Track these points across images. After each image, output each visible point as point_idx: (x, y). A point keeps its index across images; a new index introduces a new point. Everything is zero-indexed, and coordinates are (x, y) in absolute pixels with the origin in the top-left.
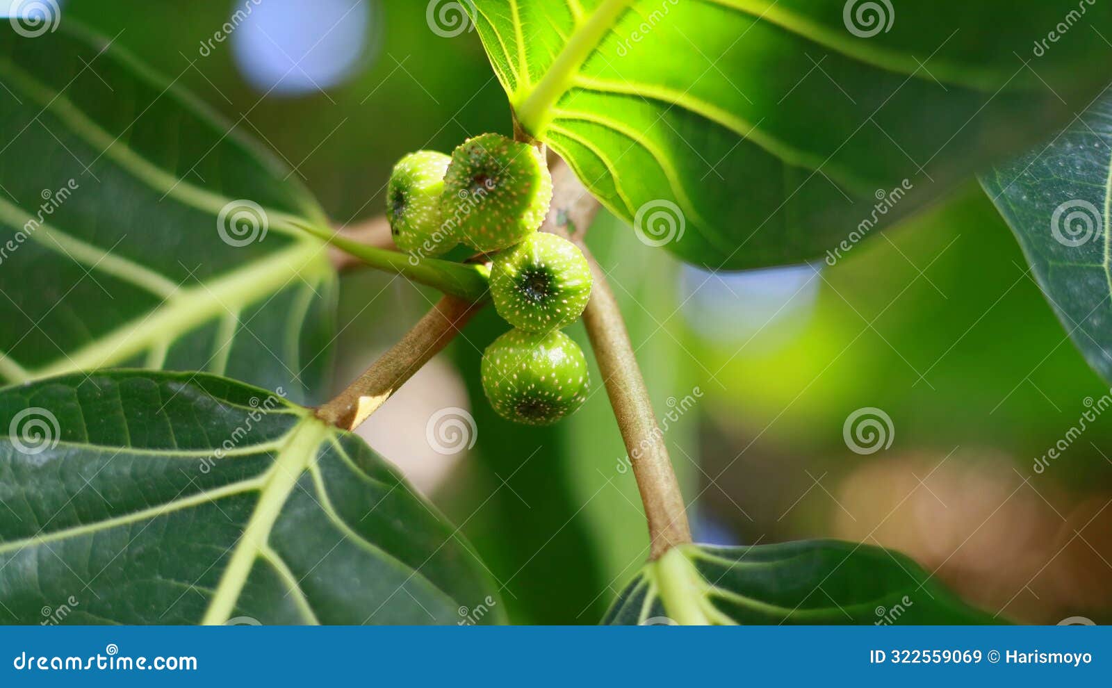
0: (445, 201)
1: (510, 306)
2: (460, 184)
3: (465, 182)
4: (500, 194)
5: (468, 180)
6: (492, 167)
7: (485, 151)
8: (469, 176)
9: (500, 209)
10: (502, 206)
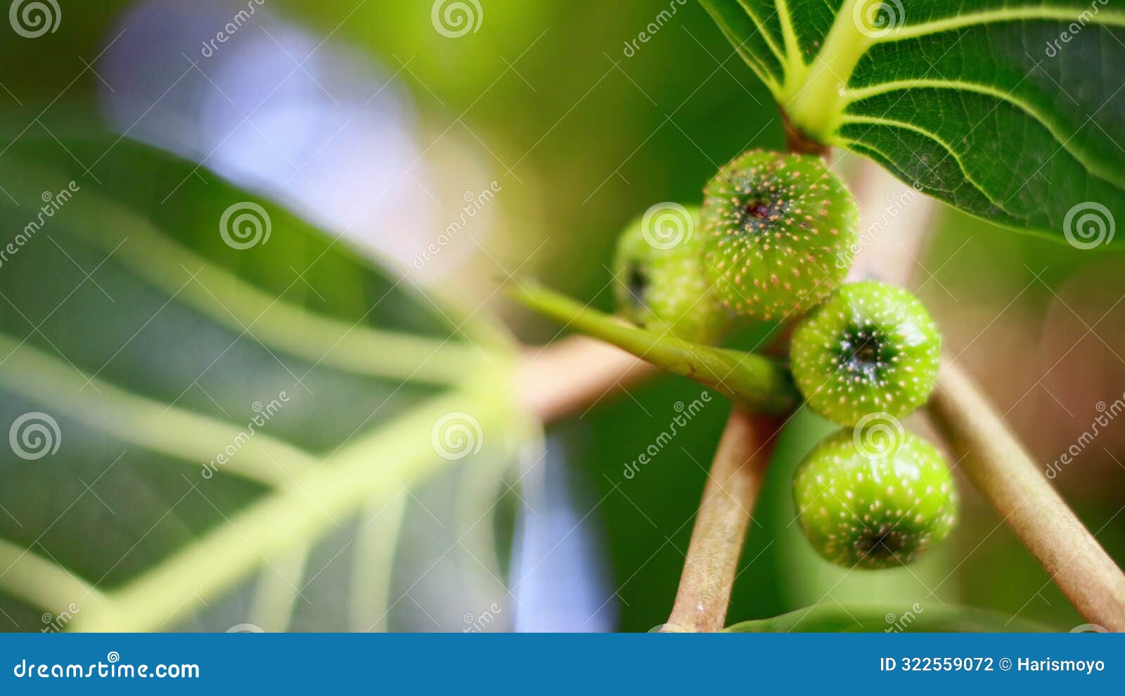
0: (709, 254)
1: (830, 391)
2: (727, 223)
3: (735, 218)
4: (788, 222)
5: (738, 215)
6: (768, 188)
7: (753, 171)
8: (739, 209)
9: (793, 245)
10: (795, 238)
